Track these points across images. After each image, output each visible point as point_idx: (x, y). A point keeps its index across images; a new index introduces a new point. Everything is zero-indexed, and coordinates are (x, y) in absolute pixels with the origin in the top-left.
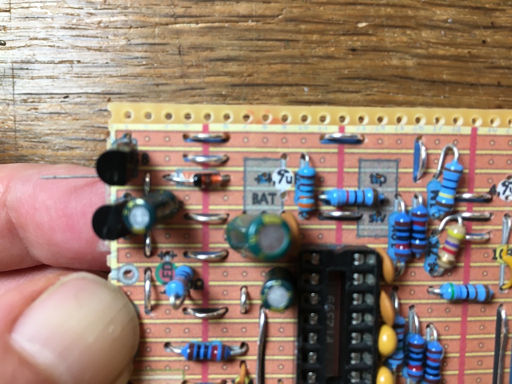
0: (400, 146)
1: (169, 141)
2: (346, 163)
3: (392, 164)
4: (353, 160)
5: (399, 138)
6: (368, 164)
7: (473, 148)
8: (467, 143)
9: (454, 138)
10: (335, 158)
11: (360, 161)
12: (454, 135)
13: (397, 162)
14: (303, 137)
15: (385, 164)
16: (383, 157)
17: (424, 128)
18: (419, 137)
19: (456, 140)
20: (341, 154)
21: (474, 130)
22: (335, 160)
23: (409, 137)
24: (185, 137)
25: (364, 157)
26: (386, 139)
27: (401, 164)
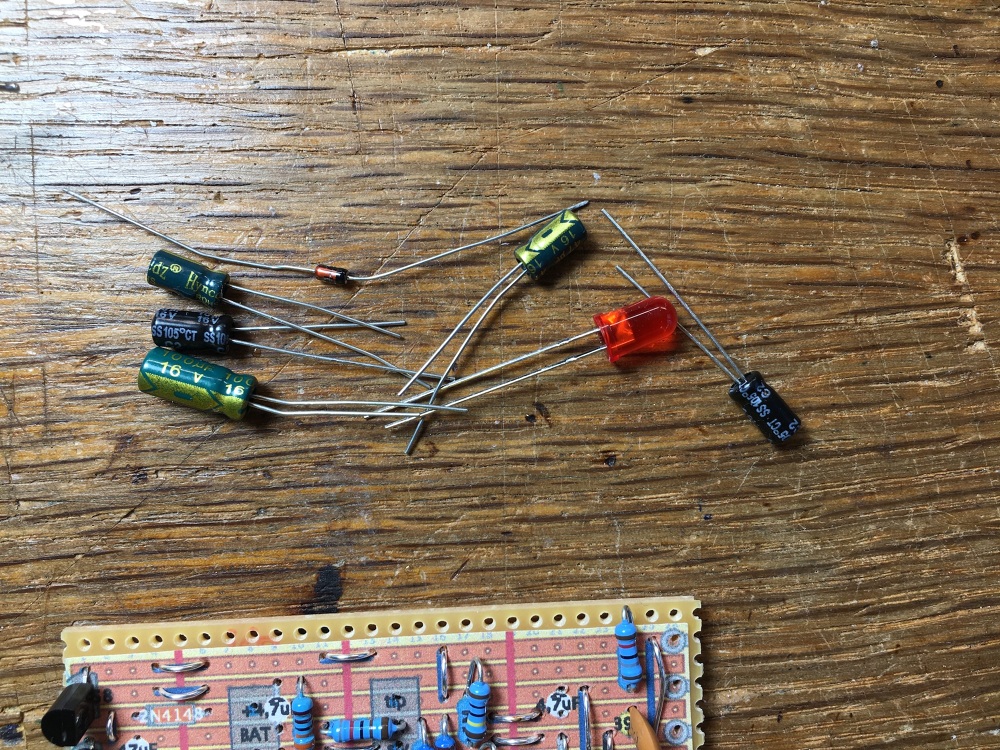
0: (419, 660)
1: (135, 672)
2: (354, 685)
3: (411, 682)
4: (363, 681)
5: (417, 651)
6: (381, 684)
7: (510, 656)
8: (503, 651)
9: (484, 646)
10: (340, 679)
11: (371, 681)
12: (484, 642)
13: (417, 679)
14: (299, 658)
15: (403, 683)
16: (399, 675)
17: (447, 637)
18: (442, 648)
19: (487, 649)
20: (346, 675)
21: (510, 634)
22: (340, 682)
23: (429, 649)
24: (155, 665)
25: (377, 676)
26: (400, 652)
27: (421, 683)
